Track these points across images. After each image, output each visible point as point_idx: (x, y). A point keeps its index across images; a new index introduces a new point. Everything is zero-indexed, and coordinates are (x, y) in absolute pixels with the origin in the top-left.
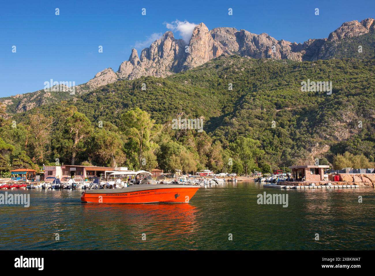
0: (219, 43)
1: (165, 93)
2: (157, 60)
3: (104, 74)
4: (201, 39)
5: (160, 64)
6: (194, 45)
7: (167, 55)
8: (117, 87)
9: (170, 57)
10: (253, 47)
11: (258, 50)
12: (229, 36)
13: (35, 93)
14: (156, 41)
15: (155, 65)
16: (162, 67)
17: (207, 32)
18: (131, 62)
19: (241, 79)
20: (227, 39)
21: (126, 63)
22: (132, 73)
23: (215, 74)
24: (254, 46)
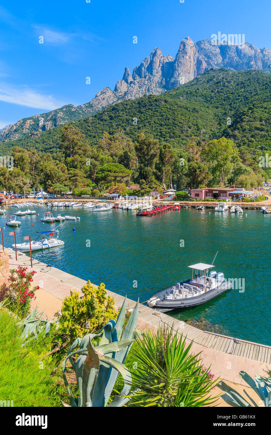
0: (203, 56)
1: (167, 110)
2: (148, 77)
3: (103, 93)
4: (186, 53)
5: (150, 81)
6: (180, 61)
7: (156, 72)
8: (125, 106)
9: (159, 73)
10: (236, 58)
11: (240, 60)
12: (213, 48)
13: (50, 113)
14: (146, 59)
15: (147, 82)
16: (152, 84)
17: (193, 46)
18: (125, 81)
19: (231, 92)
20: (211, 52)
21: (121, 82)
22: (127, 91)
23: (206, 89)
24: (236, 56)
